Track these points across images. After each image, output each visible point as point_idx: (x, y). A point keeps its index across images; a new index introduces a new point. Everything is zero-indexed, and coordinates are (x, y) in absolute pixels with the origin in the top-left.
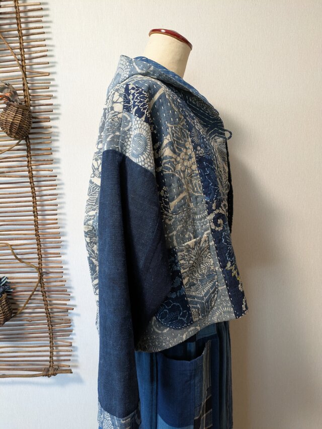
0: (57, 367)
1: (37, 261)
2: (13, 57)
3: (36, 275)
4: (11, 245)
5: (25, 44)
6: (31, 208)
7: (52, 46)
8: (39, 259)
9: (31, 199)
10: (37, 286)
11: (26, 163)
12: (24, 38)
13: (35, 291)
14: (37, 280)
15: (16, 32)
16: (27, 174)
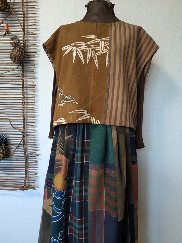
0: (28, 186)
1: (22, 128)
2: (19, 24)
3: (21, 136)
4: (10, 120)
5: (25, 18)
6: (22, 101)
7: (39, 20)
9: (22, 96)
10: (21, 142)
11: (21, 78)
12: (25, 15)
13: (20, 144)
14: (21, 139)
15: (22, 12)
16: (21, 83)
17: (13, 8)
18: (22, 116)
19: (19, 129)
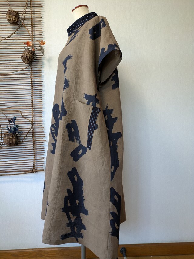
1: (31, 118)
2: (29, 34)
3: (31, 125)
4: (20, 111)
5: (33, 30)
6: (31, 95)
7: (44, 31)
8: (32, 117)
9: (31, 91)
10: (30, 130)
11: (30, 76)
12: (33, 27)
13: (29, 132)
14: (30, 127)
15: (30, 25)
16: (30, 80)
17: (24, 22)
18: (31, 107)
19: (29, 119)
